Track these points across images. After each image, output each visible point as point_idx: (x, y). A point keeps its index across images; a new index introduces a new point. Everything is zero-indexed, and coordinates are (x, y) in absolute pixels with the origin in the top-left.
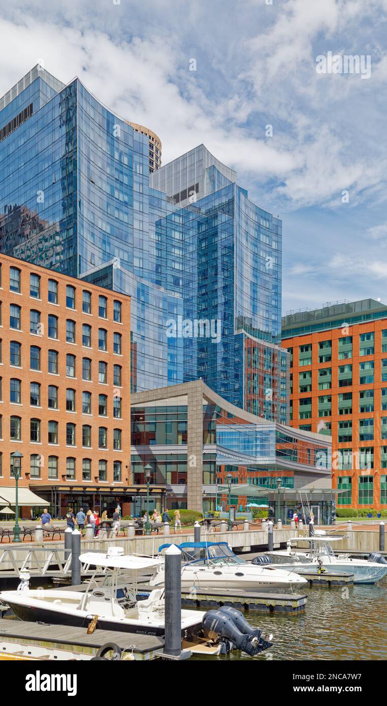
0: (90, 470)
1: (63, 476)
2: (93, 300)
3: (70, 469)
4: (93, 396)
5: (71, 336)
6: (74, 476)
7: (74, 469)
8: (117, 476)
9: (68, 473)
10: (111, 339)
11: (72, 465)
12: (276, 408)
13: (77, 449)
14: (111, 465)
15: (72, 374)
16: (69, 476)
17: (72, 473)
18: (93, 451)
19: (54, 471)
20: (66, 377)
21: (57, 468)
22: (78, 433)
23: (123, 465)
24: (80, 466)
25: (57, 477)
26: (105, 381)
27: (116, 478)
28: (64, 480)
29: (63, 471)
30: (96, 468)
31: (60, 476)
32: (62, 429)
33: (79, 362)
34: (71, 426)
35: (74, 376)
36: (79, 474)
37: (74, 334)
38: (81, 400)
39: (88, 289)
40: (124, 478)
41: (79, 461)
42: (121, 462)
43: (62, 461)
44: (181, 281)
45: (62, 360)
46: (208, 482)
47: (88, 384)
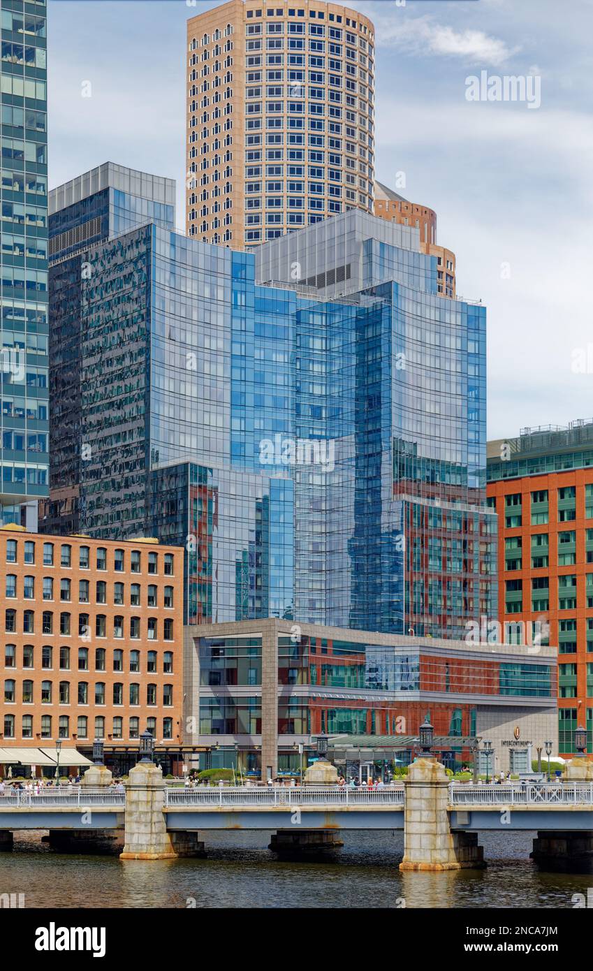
0: (138, 728)
1: (110, 736)
2: (142, 559)
3: (117, 728)
4: (141, 654)
5: (119, 597)
6: (121, 735)
7: (121, 728)
8: (168, 733)
9: (115, 732)
10: (161, 595)
11: (118, 724)
12: (471, 603)
13: (123, 708)
14: (160, 723)
15: (119, 634)
16: (115, 735)
17: (118, 731)
18: (142, 709)
19: (101, 730)
20: (114, 639)
21: (103, 728)
22: (126, 692)
23: (175, 722)
24: (127, 724)
25: (103, 737)
26: (155, 637)
27: (167, 735)
28: (111, 739)
29: (109, 731)
30: (144, 726)
31: (106, 735)
32: (109, 689)
33: (127, 623)
34: (118, 687)
35: (122, 637)
36: (126, 733)
37: (122, 595)
38: (128, 659)
39: (137, 549)
40: (174, 735)
41: (126, 720)
42: (171, 719)
43: (109, 721)
44: (324, 412)
45: (110, 623)
46: (300, 732)
47: (136, 642)
